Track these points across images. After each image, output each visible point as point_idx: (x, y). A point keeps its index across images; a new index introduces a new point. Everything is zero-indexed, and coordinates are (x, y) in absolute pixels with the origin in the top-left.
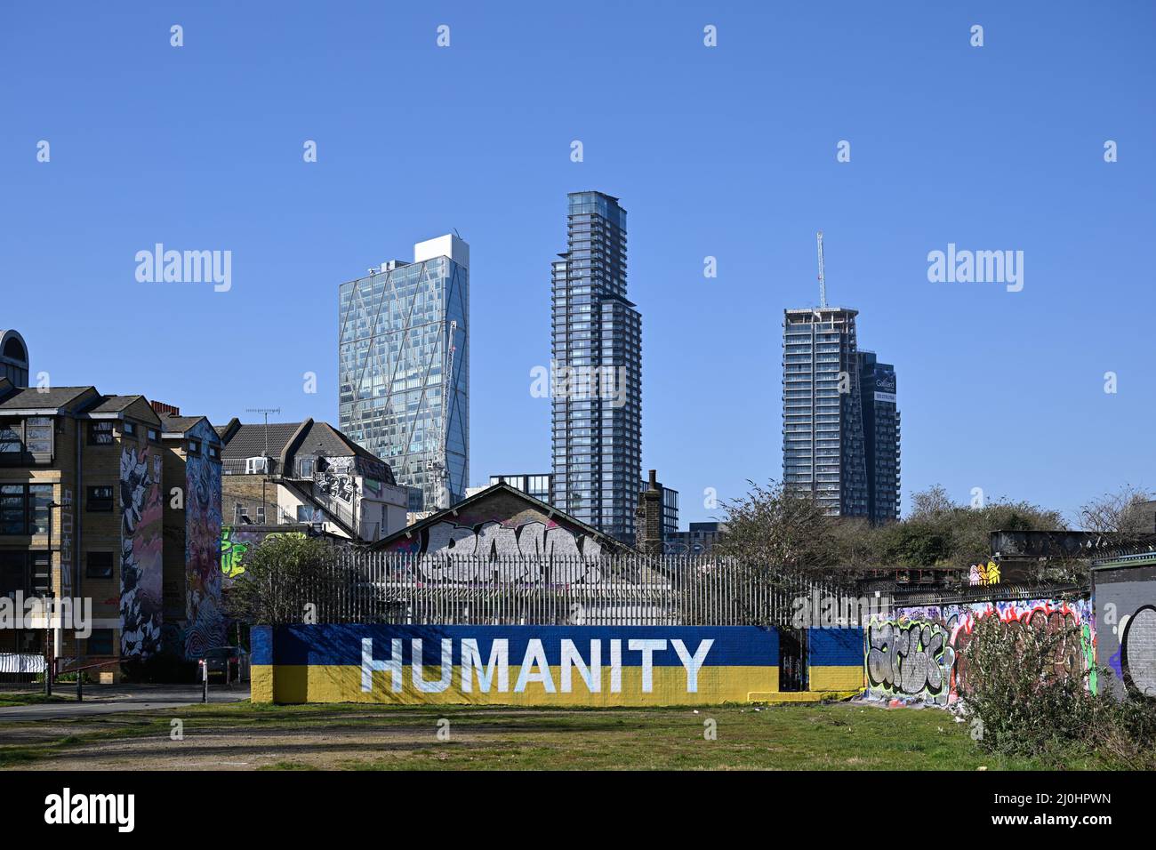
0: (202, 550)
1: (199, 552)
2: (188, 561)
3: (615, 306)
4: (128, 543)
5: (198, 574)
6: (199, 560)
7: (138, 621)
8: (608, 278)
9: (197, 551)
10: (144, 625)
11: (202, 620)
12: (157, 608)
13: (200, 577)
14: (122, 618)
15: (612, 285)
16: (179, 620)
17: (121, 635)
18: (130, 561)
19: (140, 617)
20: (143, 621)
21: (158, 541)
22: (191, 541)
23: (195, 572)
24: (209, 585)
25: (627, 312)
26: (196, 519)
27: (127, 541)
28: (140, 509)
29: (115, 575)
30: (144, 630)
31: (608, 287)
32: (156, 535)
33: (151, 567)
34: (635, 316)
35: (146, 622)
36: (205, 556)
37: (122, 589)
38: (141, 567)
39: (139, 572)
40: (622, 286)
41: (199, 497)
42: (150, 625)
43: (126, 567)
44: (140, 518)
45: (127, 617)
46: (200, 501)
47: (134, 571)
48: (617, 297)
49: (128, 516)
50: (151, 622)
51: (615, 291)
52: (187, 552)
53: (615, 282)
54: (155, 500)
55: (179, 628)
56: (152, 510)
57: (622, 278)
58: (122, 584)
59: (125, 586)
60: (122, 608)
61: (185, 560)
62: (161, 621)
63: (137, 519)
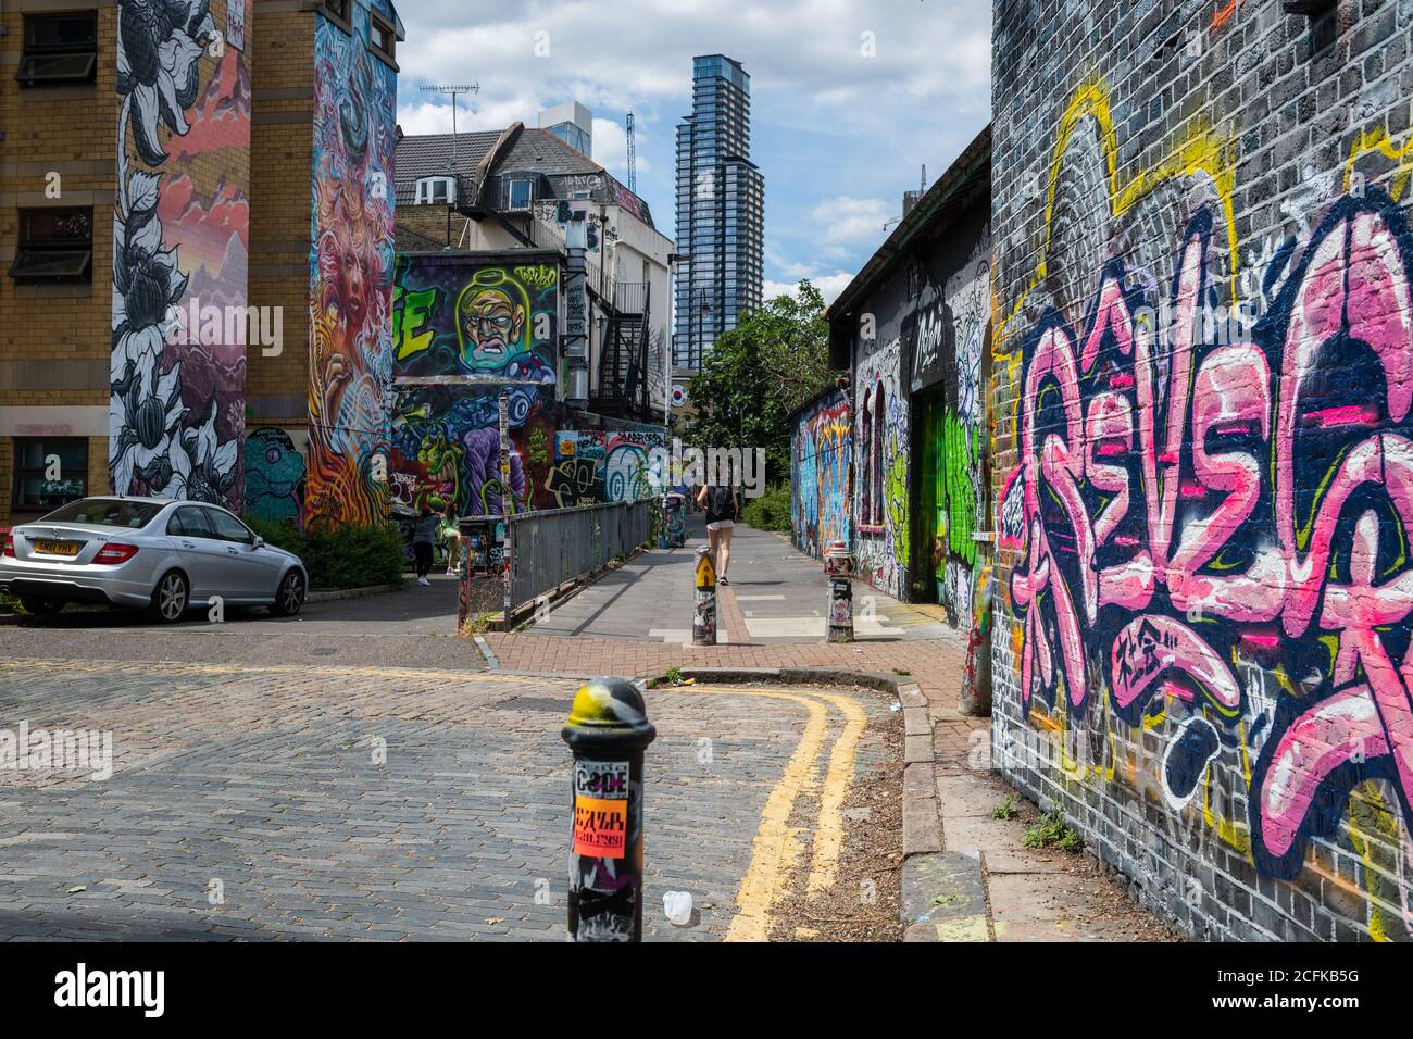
0: (350, 259)
1: (343, 262)
2: (318, 278)
3: (740, 168)
4: (143, 188)
5: (341, 315)
6: (341, 282)
7: (171, 419)
8: (732, 141)
9: (338, 259)
10: (191, 432)
11: (347, 431)
12: (232, 388)
13: (343, 324)
14: (117, 407)
15: (736, 148)
16: (290, 426)
17: (112, 455)
18: (147, 238)
19: (179, 407)
20: (185, 422)
21: (235, 207)
22: (323, 231)
23: (333, 311)
24: (366, 348)
25: (751, 174)
26: (335, 179)
27: (138, 178)
28: (187, 99)
29: (99, 275)
30: (189, 447)
31: (732, 149)
32: (231, 188)
33: (214, 272)
34: (758, 178)
35: (199, 423)
36: (356, 275)
37: (118, 319)
38: (183, 264)
39: (175, 280)
40: (745, 149)
41: (345, 128)
42: (206, 433)
43: (131, 255)
44: (182, 127)
45: (134, 407)
46: (348, 138)
47: (161, 274)
48: (741, 159)
49: (142, 104)
50: (210, 423)
51: (739, 154)
52: (312, 255)
53: (739, 145)
54: (228, 91)
55: (290, 446)
56: (219, 116)
57: (745, 140)
58: (118, 302)
59: (131, 310)
60: (117, 374)
61: (307, 274)
62: (241, 423)
63: (172, 123)
